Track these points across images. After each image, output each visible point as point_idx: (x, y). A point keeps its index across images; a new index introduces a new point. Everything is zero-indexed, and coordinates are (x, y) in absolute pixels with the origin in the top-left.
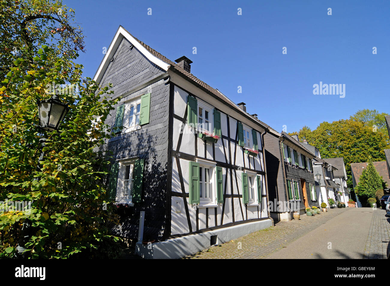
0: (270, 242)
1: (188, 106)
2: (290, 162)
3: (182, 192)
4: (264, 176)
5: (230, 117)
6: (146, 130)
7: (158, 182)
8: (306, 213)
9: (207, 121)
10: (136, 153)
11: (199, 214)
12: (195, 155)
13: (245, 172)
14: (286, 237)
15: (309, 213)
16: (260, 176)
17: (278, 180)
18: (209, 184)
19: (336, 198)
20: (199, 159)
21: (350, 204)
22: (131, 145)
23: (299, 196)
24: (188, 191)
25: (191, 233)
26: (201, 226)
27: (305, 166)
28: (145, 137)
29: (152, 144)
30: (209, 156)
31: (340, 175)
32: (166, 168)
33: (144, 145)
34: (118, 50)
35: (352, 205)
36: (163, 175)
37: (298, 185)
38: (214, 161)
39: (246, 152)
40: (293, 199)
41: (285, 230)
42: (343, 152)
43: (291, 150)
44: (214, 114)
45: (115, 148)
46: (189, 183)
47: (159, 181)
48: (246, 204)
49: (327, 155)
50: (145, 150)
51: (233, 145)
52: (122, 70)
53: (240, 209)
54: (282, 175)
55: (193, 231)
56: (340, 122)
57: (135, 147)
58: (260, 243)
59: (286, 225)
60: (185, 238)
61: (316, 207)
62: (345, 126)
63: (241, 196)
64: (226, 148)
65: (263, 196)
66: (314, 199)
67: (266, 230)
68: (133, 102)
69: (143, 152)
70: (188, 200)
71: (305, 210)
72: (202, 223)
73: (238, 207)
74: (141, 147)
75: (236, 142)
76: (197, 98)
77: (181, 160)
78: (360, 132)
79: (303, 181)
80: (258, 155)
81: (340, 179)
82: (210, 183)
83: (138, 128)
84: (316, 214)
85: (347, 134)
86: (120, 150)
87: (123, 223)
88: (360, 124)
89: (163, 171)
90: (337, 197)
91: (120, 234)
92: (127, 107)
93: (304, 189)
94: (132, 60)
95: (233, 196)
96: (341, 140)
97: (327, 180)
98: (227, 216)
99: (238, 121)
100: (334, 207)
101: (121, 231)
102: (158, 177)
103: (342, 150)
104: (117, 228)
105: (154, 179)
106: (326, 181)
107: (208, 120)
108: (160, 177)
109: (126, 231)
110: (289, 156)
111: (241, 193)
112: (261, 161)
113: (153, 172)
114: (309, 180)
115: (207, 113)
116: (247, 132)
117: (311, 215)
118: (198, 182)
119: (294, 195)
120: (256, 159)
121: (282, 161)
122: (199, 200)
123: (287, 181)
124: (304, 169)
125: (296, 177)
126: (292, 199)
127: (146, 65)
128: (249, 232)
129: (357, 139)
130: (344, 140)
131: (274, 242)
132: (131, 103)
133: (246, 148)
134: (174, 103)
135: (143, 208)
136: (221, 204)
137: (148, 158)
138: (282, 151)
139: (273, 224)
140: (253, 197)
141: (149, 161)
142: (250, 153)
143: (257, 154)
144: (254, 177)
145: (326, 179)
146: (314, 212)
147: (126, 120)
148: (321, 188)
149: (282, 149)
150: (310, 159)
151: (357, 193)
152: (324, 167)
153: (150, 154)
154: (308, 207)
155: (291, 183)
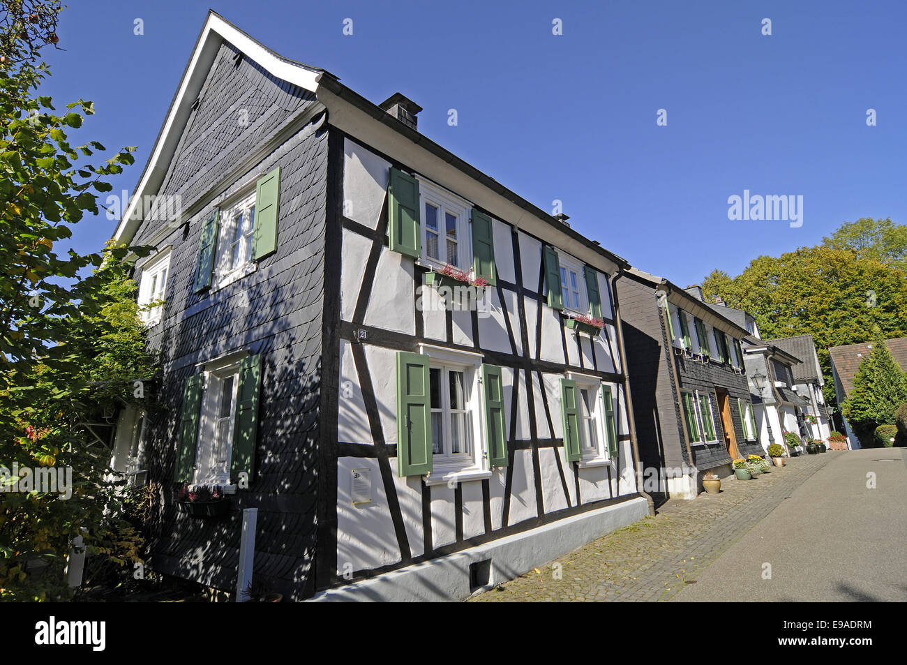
0: (646, 566)
1: (391, 197)
2: (687, 348)
3: (373, 444)
4: (620, 385)
5: (519, 232)
6: (267, 273)
7: (297, 419)
8: (733, 472)
9: (452, 240)
10: (242, 340)
11: (431, 504)
12: (415, 335)
13: (570, 378)
14: (689, 547)
15: (742, 472)
16: (609, 387)
17: (658, 394)
18: (465, 414)
19: (801, 431)
20: (426, 345)
21: (833, 443)
22: (233, 321)
23: (715, 433)
24: (395, 437)
25: (407, 559)
26: (441, 535)
27: (726, 356)
28: (266, 292)
29: (281, 310)
30: (461, 337)
31: (807, 376)
32: (316, 375)
33: (264, 314)
34: (209, 77)
35: (838, 444)
36: (310, 394)
37: (710, 405)
38: (477, 348)
39: (570, 323)
40: (701, 441)
41: (684, 524)
42: (809, 322)
43: (689, 318)
44: (472, 221)
45: (194, 332)
46: (396, 414)
47: (299, 413)
48: (574, 463)
49: (770, 333)
50: (265, 327)
51: (530, 306)
52: (216, 124)
53: (559, 477)
54: (669, 381)
55: (414, 553)
56: (799, 254)
57: (241, 323)
58: (619, 573)
59: (685, 510)
60: (385, 580)
61: (758, 457)
62: (812, 262)
63: (560, 443)
64: (513, 313)
65: (621, 438)
66: (751, 437)
67: (635, 529)
68: (240, 204)
69: (259, 335)
70: (394, 463)
71: (730, 465)
72: (442, 527)
73: (551, 473)
74: (255, 323)
75: (541, 299)
76: (418, 177)
77: (368, 348)
78: (848, 274)
79: (721, 394)
80: (602, 331)
81: (808, 385)
82: (467, 411)
83: (250, 271)
84: (759, 474)
85: (816, 280)
86: (208, 336)
87: (209, 544)
88: (847, 255)
89: (309, 385)
90: (803, 427)
91: (198, 576)
92: (227, 219)
93: (726, 414)
94: (240, 92)
95: (535, 443)
96: (804, 296)
97: (779, 389)
98: (521, 500)
99: (544, 243)
100: (799, 452)
101: (201, 565)
102: (298, 402)
103: (807, 317)
104: (191, 557)
105: (287, 410)
106: (776, 391)
107: (455, 239)
108: (303, 401)
109: (212, 568)
110: (684, 333)
111: (560, 433)
112: (611, 348)
113: (285, 390)
114: (735, 390)
115: (451, 220)
116: (571, 272)
117: (749, 476)
118: (426, 411)
119: (701, 429)
120: (599, 341)
121: (666, 347)
122: (431, 463)
123: (683, 395)
124: (722, 365)
125: (704, 384)
126: (698, 440)
127: (270, 97)
128: (586, 538)
129: (841, 291)
130: (810, 294)
131: (658, 566)
132: (236, 207)
133: (570, 314)
134: (344, 187)
135: (257, 497)
136: (500, 468)
137: (273, 351)
138: (665, 322)
139: (652, 509)
140: (594, 442)
141: (275, 358)
142: (581, 325)
143: (599, 330)
144: (594, 388)
145: (776, 386)
146: (755, 467)
147: (223, 253)
148: (768, 408)
149: (665, 317)
150: (735, 340)
151: (848, 416)
152: (771, 359)
153: (278, 337)
154: (737, 457)
155: (693, 399)
